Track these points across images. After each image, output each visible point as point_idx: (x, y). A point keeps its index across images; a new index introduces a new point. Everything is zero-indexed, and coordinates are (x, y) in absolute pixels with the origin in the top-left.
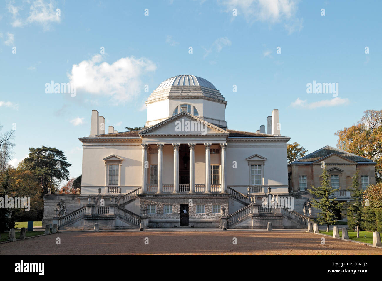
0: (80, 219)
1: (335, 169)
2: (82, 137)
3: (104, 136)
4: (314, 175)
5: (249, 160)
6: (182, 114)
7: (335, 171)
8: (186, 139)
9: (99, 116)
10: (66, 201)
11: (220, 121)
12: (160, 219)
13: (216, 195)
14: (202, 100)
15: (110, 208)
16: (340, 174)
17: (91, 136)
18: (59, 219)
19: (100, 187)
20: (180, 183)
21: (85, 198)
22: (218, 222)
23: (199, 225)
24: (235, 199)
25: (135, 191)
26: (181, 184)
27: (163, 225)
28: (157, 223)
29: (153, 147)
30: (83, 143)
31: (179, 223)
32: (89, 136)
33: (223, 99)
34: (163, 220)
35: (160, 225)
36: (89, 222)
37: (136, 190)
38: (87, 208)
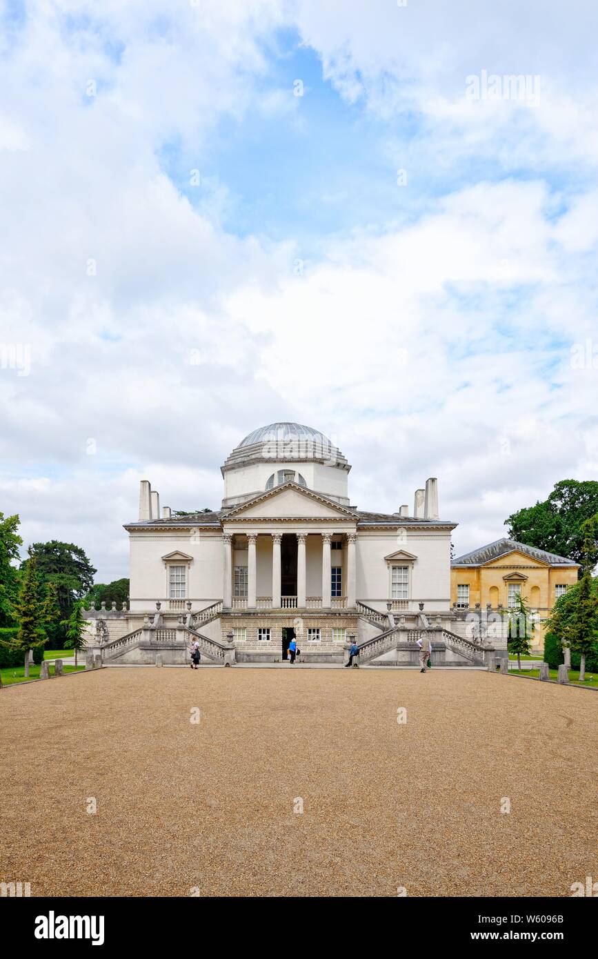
0: (133, 648)
1: (516, 574)
2: (128, 523)
3: (161, 521)
4: (482, 585)
5: (390, 560)
6: (287, 485)
7: (515, 577)
8: (293, 526)
9: (152, 490)
10: (107, 622)
11: (339, 498)
12: (253, 649)
13: (339, 614)
14: (313, 464)
15: (177, 632)
16: (523, 583)
17: (140, 522)
18: (102, 648)
19: (158, 600)
20: (282, 595)
21: (139, 617)
22: (343, 654)
23: (313, 659)
24: (367, 621)
25: (212, 607)
26: (284, 597)
27: (257, 659)
28: (248, 655)
29: (238, 539)
30: (129, 533)
31: (282, 656)
32: (137, 522)
33: (345, 463)
34: (258, 651)
35: (252, 659)
36: (147, 653)
37: (214, 606)
38: (143, 632)
